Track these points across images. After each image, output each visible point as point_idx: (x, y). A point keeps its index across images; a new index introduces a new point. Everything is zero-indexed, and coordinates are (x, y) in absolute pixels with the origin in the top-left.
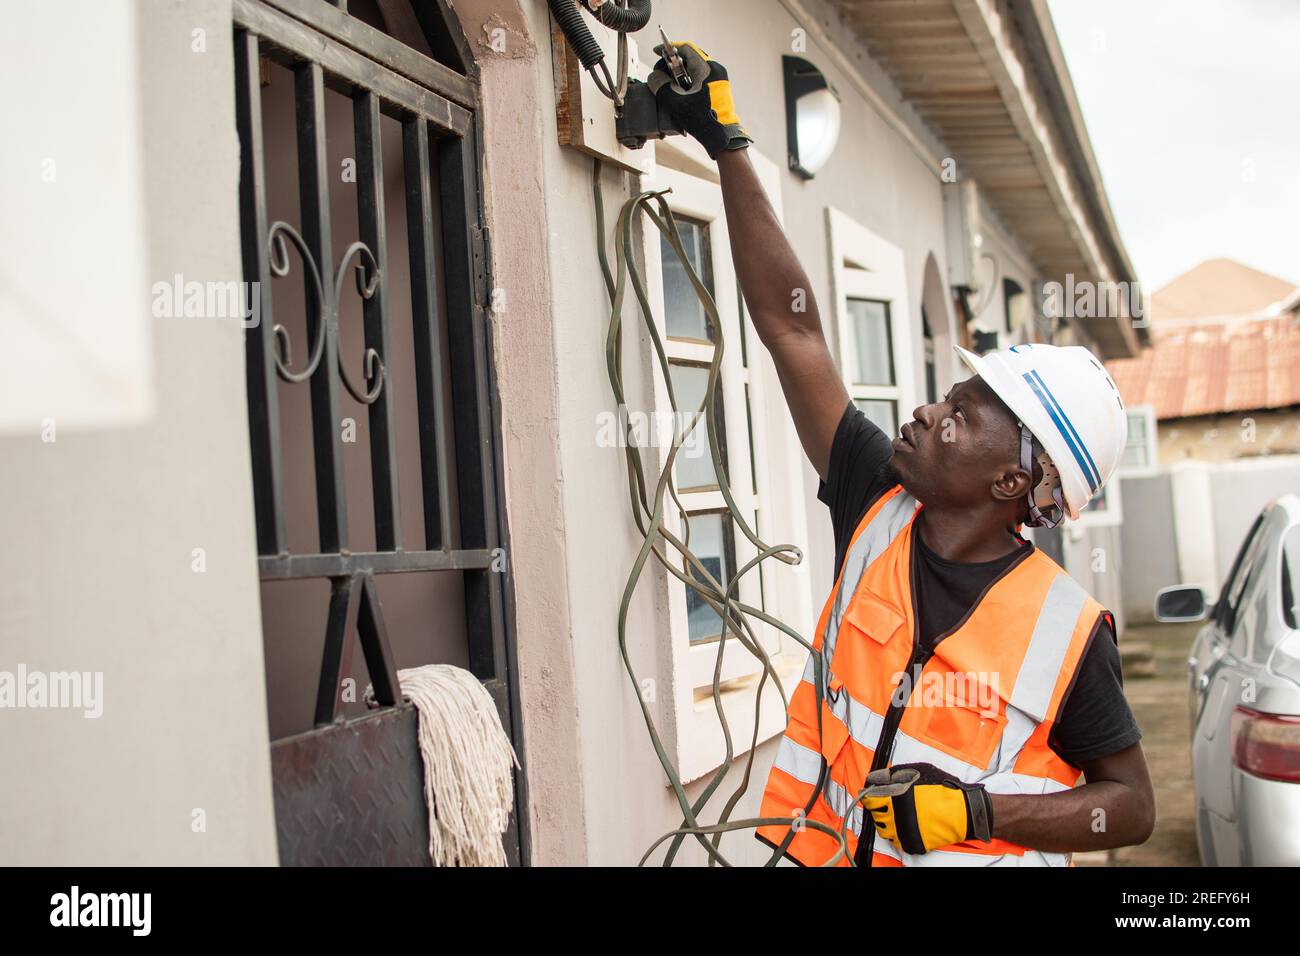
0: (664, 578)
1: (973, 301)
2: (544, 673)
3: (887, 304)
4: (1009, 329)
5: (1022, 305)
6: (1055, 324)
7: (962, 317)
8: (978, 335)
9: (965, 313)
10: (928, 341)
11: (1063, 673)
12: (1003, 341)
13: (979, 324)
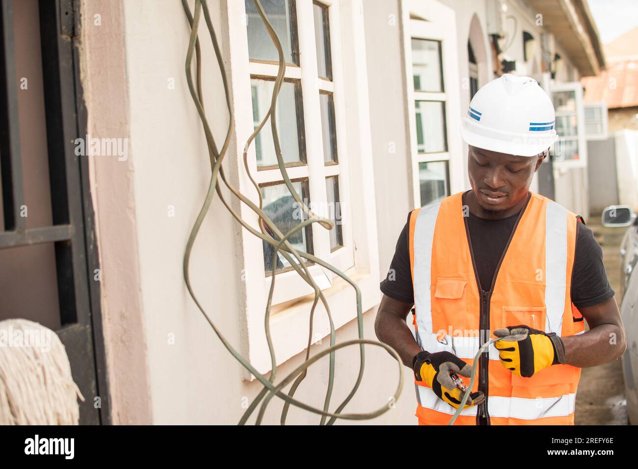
0: (240, 234)
1: (501, 43)
2: (122, 316)
3: (440, 42)
4: (525, 59)
5: (534, 47)
6: (552, 57)
7: (495, 52)
8: (505, 62)
9: (497, 50)
10: (473, 66)
11: (569, 259)
12: (520, 66)
13: (506, 56)
